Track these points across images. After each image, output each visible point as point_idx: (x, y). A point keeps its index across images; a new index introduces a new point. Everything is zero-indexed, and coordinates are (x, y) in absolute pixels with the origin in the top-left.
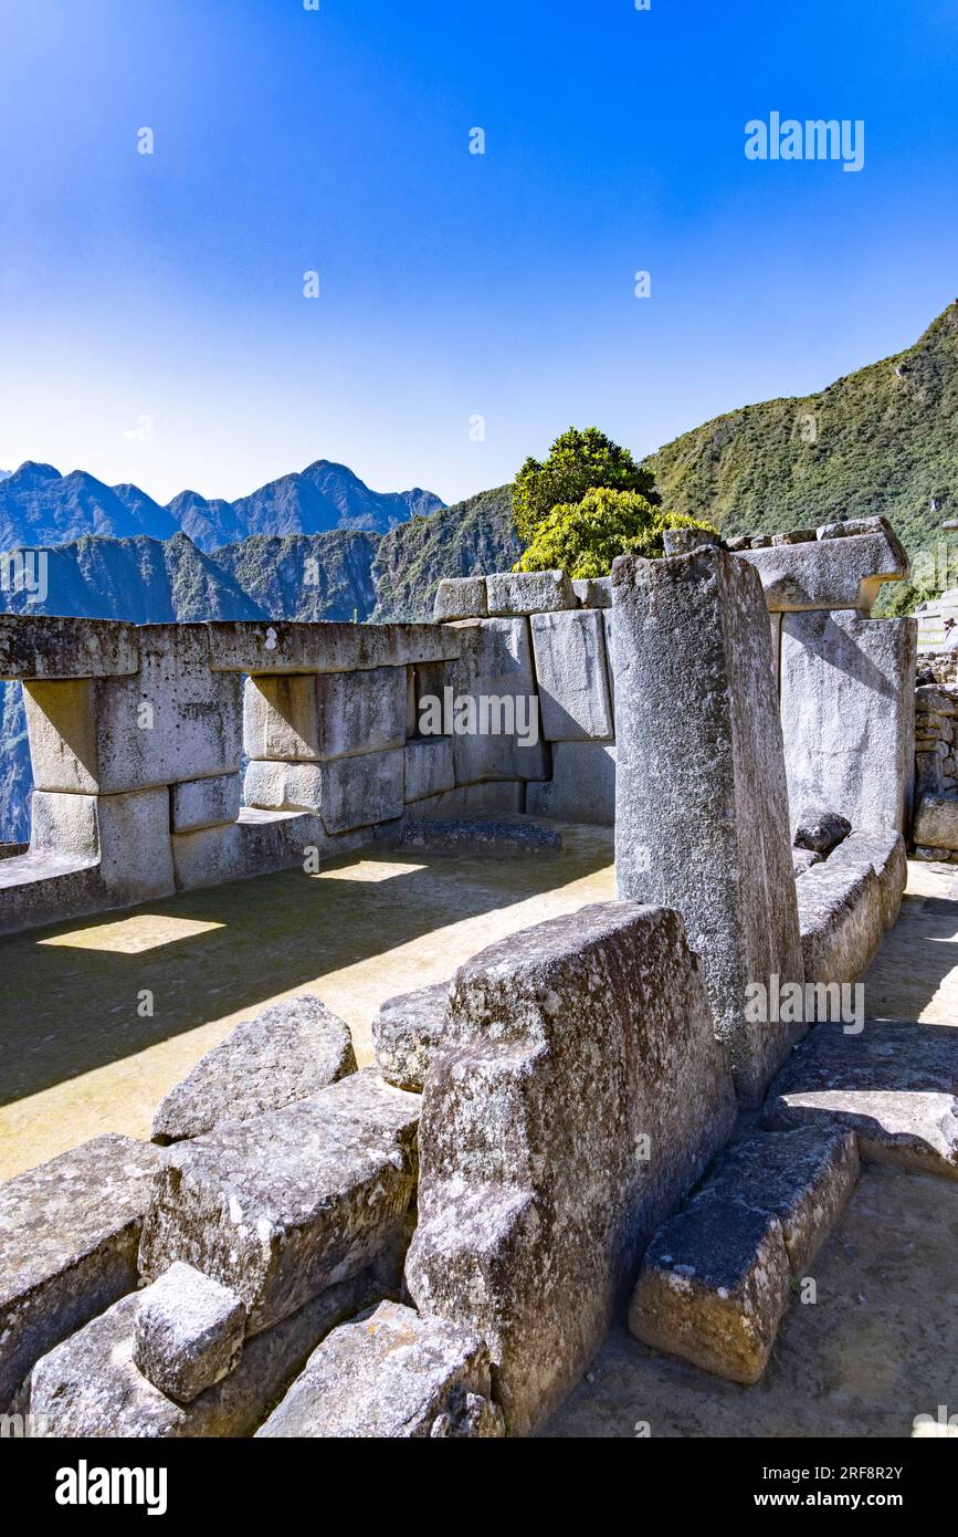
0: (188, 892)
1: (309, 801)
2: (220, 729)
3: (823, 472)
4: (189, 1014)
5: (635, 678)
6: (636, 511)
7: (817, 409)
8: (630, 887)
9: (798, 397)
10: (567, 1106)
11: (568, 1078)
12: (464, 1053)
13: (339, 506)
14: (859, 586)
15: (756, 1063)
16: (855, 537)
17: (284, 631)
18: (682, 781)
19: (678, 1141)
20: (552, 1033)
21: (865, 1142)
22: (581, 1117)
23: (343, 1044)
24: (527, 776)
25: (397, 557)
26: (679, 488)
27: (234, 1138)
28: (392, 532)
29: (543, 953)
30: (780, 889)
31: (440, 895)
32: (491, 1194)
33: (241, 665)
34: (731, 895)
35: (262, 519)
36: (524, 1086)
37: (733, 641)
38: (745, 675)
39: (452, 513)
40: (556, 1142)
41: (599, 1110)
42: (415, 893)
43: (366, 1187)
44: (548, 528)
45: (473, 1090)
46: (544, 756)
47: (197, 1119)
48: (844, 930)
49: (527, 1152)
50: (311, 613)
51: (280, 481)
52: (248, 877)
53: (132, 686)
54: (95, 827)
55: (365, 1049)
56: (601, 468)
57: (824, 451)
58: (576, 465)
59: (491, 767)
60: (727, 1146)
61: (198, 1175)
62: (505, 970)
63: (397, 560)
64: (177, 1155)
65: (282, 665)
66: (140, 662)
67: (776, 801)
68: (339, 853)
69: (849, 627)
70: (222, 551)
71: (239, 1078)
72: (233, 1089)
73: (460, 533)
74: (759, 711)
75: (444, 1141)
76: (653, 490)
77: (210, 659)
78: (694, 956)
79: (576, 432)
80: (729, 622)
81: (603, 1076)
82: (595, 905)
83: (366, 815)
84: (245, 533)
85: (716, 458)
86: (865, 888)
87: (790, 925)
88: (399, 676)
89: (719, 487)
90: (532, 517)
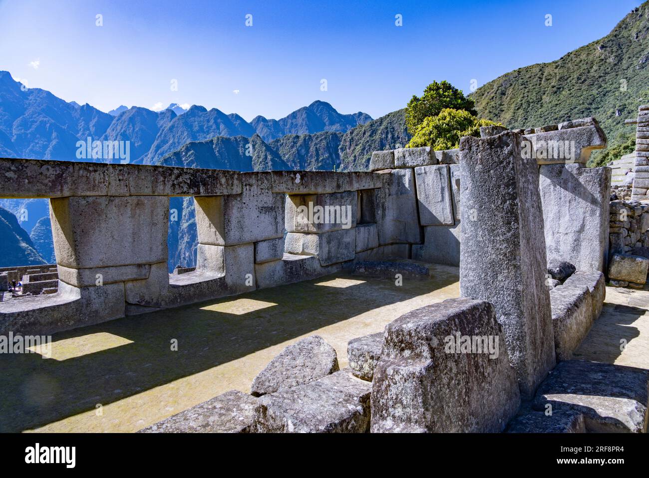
0: (261, 289)
1: (313, 251)
2: (276, 218)
3: (558, 99)
4: (264, 342)
5: (470, 194)
6: (465, 119)
7: (556, 68)
8: (467, 292)
9: (546, 63)
10: (441, 390)
11: (442, 378)
12: (392, 363)
13: (325, 121)
14: (581, 152)
15: (530, 378)
16: (579, 128)
17: (304, 175)
18: (494, 242)
19: (492, 412)
20: (434, 356)
21: (589, 420)
22: (448, 396)
23: (333, 357)
24: (412, 242)
25: (350, 143)
26: (485, 108)
27: (289, 395)
28: (349, 132)
29: (429, 319)
30: (542, 296)
31: (373, 295)
32: (406, 428)
33: (285, 190)
34: (518, 297)
35: (291, 127)
36: (421, 379)
37: (520, 176)
38: (525, 192)
39: (376, 123)
40: (436, 407)
41: (456, 394)
42: (361, 293)
43: (347, 421)
44: (422, 128)
45: (397, 380)
46: (420, 233)
47: (270, 386)
48: (574, 318)
49: (423, 410)
50: (313, 168)
51: (299, 111)
52: (287, 284)
53: (239, 199)
54: (223, 260)
55: (344, 360)
56: (448, 99)
57: (560, 88)
58: (436, 98)
59: (395, 237)
60: (517, 416)
61: (274, 409)
62: (412, 326)
63: (350, 145)
64: (265, 400)
65: (303, 191)
66: (243, 188)
67: (540, 254)
68: (326, 274)
69: (575, 172)
70: (274, 142)
71: (288, 370)
72: (285, 375)
73: (380, 132)
74: (532, 210)
75: (383, 402)
76: (473, 109)
77: (272, 187)
78: (500, 326)
79: (436, 83)
80: (518, 167)
81: (458, 378)
82: (451, 299)
83: (339, 258)
84: (283, 133)
85: (503, 94)
86: (584, 298)
87: (547, 313)
88: (354, 195)
89: (505, 107)
90: (415, 123)
